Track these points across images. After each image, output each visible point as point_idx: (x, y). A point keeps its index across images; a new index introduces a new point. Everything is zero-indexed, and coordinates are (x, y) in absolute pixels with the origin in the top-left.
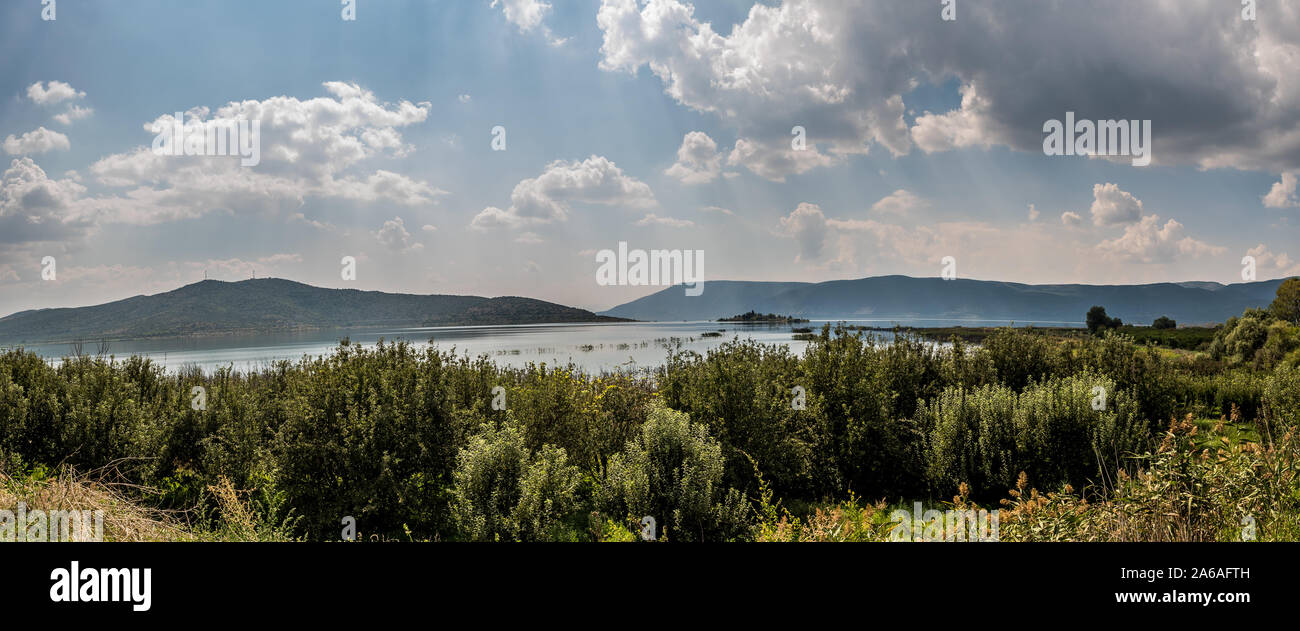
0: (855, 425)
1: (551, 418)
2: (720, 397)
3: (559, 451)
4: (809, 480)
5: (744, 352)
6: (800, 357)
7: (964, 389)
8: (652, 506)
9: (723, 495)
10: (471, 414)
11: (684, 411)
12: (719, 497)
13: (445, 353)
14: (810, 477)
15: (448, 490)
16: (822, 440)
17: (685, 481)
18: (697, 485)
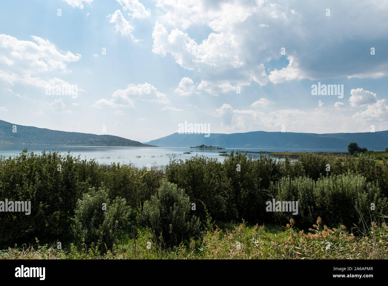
0: (244, 191)
1: (121, 185)
2: (190, 178)
3: (123, 200)
4: (225, 213)
5: (200, 160)
6: (222, 163)
7: (290, 178)
8: (160, 223)
9: (190, 218)
10: (85, 184)
11: (175, 183)
12: (188, 219)
13: (75, 157)
14: (225, 212)
15: (71, 218)
16: (230, 197)
17: (174, 212)
18: (179, 214)
